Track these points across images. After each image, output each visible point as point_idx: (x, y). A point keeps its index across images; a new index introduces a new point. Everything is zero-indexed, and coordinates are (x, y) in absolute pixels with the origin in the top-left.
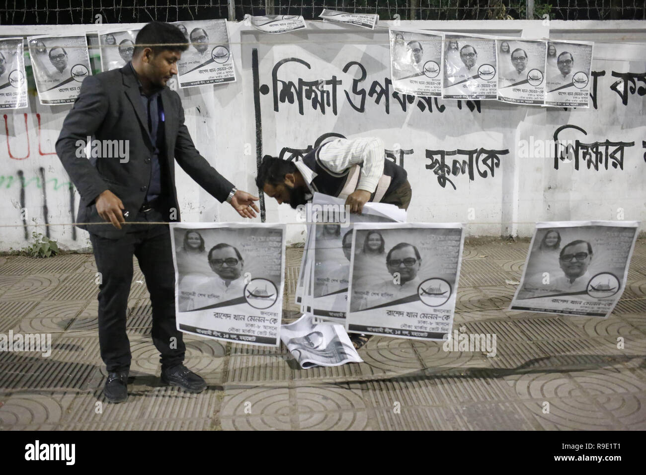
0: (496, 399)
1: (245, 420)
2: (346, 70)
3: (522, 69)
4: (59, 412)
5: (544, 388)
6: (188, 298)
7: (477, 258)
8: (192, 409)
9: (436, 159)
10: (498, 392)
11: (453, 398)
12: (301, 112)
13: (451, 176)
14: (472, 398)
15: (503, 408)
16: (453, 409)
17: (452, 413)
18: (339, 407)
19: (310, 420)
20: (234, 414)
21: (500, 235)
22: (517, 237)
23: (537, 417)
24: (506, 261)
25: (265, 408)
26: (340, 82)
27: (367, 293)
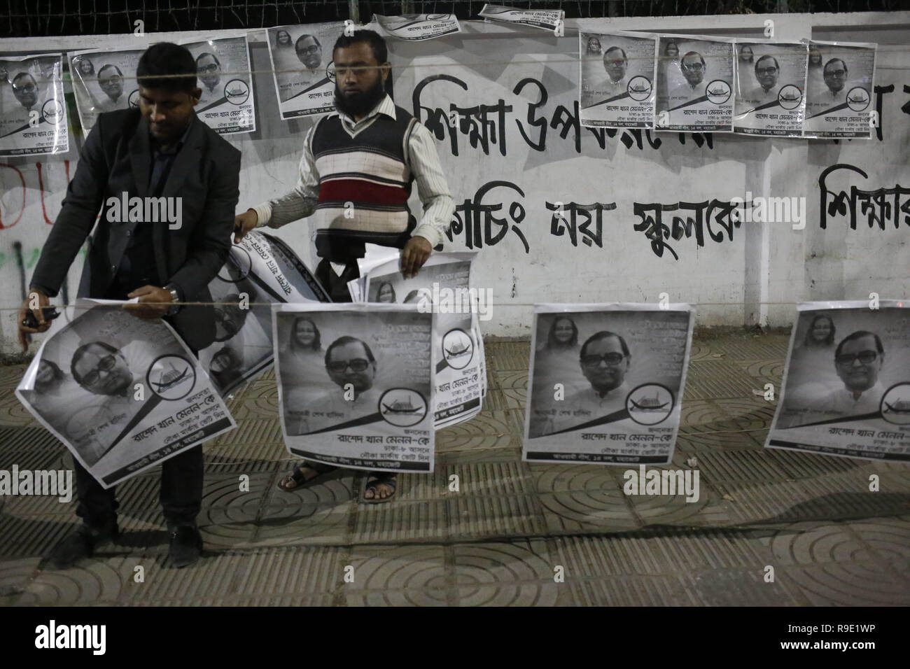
0: (744, 564)
1: (381, 596)
2: (517, 90)
3: (770, 86)
4: (118, 586)
5: (815, 549)
6: (299, 419)
7: (709, 358)
8: (304, 579)
9: (649, 217)
10: (747, 555)
11: (681, 563)
12: (455, 152)
13: (670, 241)
14: (708, 563)
15: (754, 577)
16: (681, 579)
17: (681, 585)
18: (516, 576)
19: (474, 597)
20: (366, 587)
21: (742, 323)
22: (768, 327)
23: (805, 592)
24: (752, 362)
25: (410, 578)
26: (510, 109)
27: (554, 412)
